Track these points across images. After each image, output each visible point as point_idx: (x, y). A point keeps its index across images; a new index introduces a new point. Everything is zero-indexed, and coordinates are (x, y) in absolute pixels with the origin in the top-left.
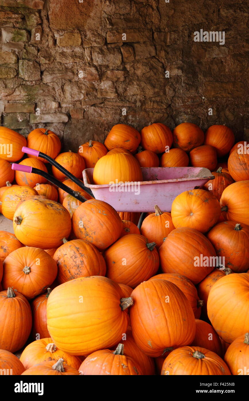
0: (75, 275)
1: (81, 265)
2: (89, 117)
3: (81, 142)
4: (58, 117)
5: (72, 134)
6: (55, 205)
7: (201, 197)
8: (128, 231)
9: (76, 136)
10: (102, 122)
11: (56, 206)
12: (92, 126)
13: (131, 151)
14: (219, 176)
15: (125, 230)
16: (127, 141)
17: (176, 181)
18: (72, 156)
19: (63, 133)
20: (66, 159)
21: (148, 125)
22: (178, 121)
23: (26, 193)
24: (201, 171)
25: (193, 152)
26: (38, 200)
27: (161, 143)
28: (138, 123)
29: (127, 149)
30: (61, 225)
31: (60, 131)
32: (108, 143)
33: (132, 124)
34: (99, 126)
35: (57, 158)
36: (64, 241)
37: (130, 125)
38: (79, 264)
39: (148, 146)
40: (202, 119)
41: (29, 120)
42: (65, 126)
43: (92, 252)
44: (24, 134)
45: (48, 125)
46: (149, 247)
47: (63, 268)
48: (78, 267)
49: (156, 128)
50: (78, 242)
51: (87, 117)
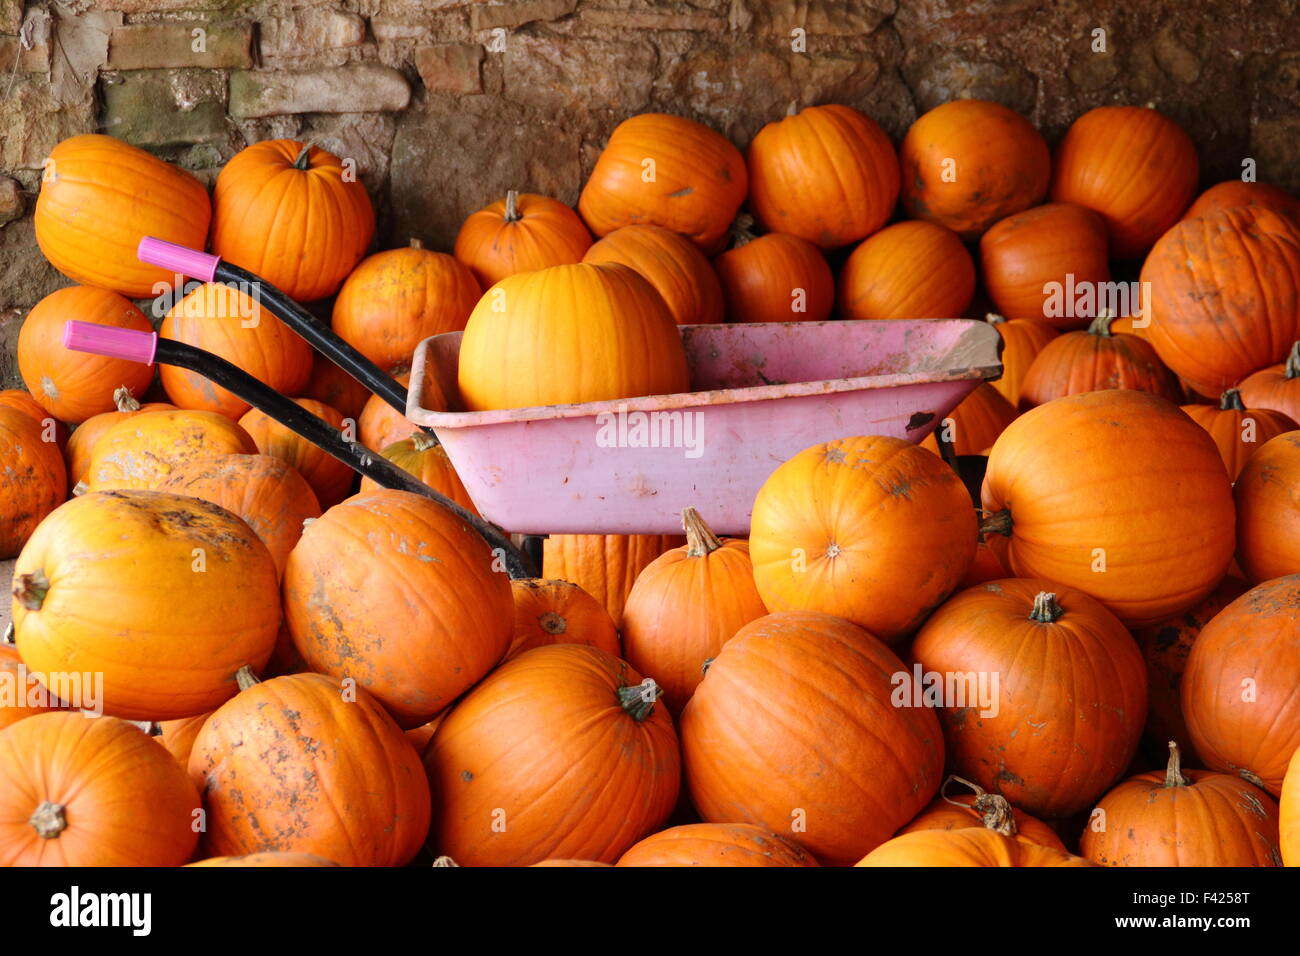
0: (282, 839)
1: (307, 792)
2: (506, 81)
3: (474, 202)
4: (363, 87)
5: (429, 162)
6: (200, 518)
7: (878, 473)
8: (557, 630)
9: (447, 174)
10: (567, 103)
11: (206, 522)
12: (521, 125)
13: (702, 237)
14: (1096, 350)
15: (544, 623)
16: (680, 190)
17: (822, 391)
18: (420, 269)
19: (386, 158)
20: (395, 282)
21: (785, 116)
22: (931, 91)
23: (198, 442)
24: (964, 340)
25: (995, 237)
26: (121, 497)
27: (843, 197)
28: (740, 108)
29: (681, 230)
30: (225, 608)
31: (371, 152)
32: (592, 205)
33: (713, 111)
34: (554, 124)
35: (352, 276)
36: (244, 679)
37: (699, 115)
38: (297, 787)
39: (782, 213)
40: (1045, 83)
41: (227, 102)
42: (396, 125)
43: (361, 730)
44: (204, 166)
45: (315, 126)
46: (626, 704)
47: (229, 806)
48: (295, 799)
49: (819, 131)
50: (299, 684)
51: (499, 84)
